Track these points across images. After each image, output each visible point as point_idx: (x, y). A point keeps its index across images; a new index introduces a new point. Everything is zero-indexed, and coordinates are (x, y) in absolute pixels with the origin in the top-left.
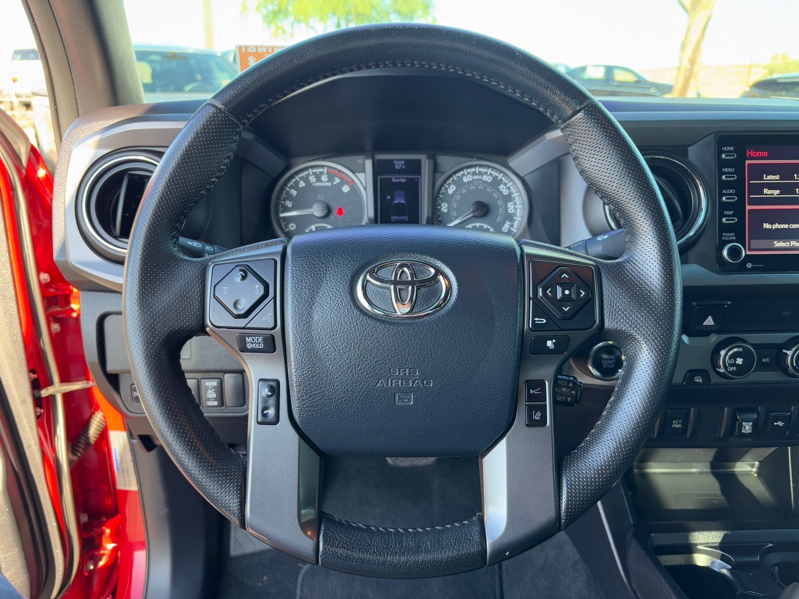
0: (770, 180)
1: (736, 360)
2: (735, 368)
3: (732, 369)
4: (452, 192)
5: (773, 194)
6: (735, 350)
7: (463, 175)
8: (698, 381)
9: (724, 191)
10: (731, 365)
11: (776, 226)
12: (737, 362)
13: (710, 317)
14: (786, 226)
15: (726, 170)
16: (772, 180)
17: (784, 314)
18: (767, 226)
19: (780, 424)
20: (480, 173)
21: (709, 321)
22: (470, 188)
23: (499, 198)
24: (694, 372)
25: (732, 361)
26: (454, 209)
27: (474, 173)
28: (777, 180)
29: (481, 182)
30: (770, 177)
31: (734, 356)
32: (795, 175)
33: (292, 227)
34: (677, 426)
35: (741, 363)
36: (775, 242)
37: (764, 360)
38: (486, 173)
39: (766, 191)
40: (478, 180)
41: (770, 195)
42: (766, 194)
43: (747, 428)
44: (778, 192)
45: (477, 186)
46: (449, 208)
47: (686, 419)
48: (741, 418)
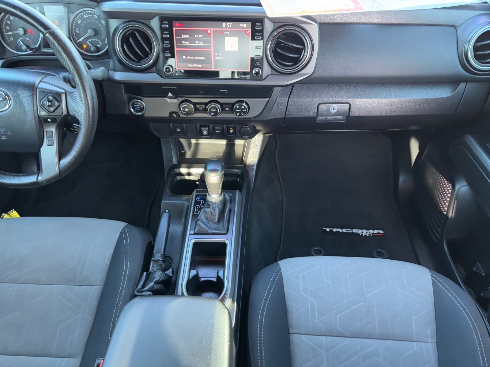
0: (185, 37)
1: (185, 109)
2: (185, 112)
3: (184, 113)
4: (79, 23)
5: (186, 44)
6: (184, 105)
7: (84, 14)
8: (174, 116)
9: (165, 42)
10: (183, 111)
11: (188, 57)
12: (186, 110)
13: (170, 93)
14: (192, 58)
15: (165, 32)
16: (186, 37)
17: (200, 92)
18: (184, 57)
19: (218, 131)
20: (91, 14)
21: (170, 94)
22: (88, 21)
23: (101, 27)
24: (171, 113)
26: (82, 31)
27: (88, 14)
28: (188, 37)
29: (92, 18)
30: (185, 36)
31: (184, 108)
32: (195, 35)
33: (11, 39)
34: (178, 131)
35: (187, 111)
36: (188, 65)
37: (200, 109)
38: (94, 14)
39: (183, 42)
40: (91, 17)
41: (185, 44)
42: (183, 43)
43: (205, 133)
44: (188, 42)
45: (90, 20)
46: (79, 31)
47: (182, 128)
48: (202, 129)
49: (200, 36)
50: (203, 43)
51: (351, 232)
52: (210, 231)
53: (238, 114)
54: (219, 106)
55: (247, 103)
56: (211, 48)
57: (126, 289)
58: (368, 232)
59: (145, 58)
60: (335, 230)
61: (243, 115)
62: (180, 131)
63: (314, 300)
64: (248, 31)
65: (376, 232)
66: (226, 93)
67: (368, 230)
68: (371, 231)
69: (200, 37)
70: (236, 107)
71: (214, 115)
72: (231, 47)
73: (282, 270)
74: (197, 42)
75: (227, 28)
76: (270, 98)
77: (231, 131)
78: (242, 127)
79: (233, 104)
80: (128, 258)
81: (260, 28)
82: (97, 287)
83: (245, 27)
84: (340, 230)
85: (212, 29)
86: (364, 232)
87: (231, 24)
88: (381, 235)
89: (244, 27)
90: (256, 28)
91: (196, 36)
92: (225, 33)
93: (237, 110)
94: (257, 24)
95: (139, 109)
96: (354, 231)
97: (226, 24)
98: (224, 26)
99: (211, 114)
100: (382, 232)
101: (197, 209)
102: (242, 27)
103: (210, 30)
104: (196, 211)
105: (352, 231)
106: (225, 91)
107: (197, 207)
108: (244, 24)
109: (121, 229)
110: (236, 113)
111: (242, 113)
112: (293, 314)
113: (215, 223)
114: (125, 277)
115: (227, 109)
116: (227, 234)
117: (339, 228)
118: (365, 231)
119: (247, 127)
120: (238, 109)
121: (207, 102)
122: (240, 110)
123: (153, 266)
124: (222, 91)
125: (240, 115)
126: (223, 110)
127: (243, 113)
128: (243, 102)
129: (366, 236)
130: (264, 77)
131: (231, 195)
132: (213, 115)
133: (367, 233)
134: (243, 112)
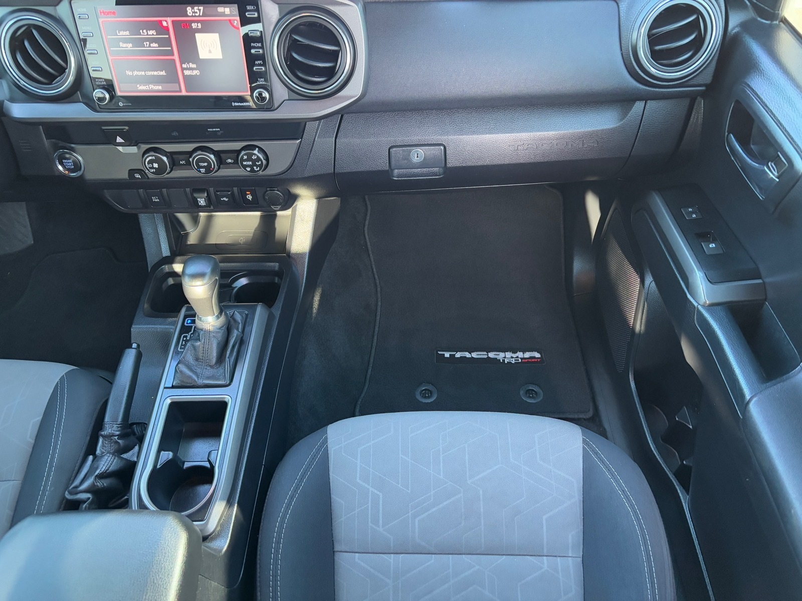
0: (122, 35)
1: (153, 165)
2: (154, 170)
3: (152, 170)
5: (127, 47)
6: (150, 158)
8: (137, 177)
10: (151, 168)
11: (136, 73)
12: (154, 166)
13: (118, 137)
15: (84, 27)
16: (124, 35)
18: (128, 73)
19: (225, 199)
21: (119, 140)
24: (132, 172)
25: (151, 165)
28: (128, 35)
30: (121, 33)
31: (151, 162)
32: (141, 31)
34: (156, 200)
35: (157, 167)
36: (138, 86)
37: (181, 162)
39: (121, 44)
41: (125, 47)
42: (122, 47)
43: (202, 202)
44: (131, 45)
47: (161, 196)
48: (196, 195)
49: (150, 32)
50: (156, 45)
51: (486, 356)
52: (200, 382)
53: (249, 169)
54: (212, 156)
55: (261, 150)
56: (173, 55)
57: (52, 489)
58: (514, 355)
59: (60, 76)
60: (458, 355)
61: (258, 171)
62: (158, 200)
63: (378, 493)
64: (236, 22)
65: (527, 355)
66: (219, 134)
67: (515, 352)
68: (520, 354)
69: (150, 35)
70: (242, 157)
71: (207, 172)
72: (210, 52)
73: (329, 441)
74: (147, 44)
75: (195, 16)
76: (302, 138)
77: (250, 197)
78: (267, 191)
79: (239, 152)
80: (59, 433)
81: (255, 14)
82: (12, 483)
83: (229, 13)
84: (467, 355)
85: (169, 19)
86: (507, 357)
87: (201, 8)
88: (536, 360)
89: (226, 13)
90: (248, 16)
91: (143, 32)
92: (194, 25)
93: (245, 163)
94: (249, 8)
95: (73, 167)
96: (492, 355)
97: (193, 8)
98: (190, 13)
99: (200, 171)
100: (537, 355)
101: (183, 340)
102: (223, 14)
103: (166, 21)
104: (182, 345)
105: (488, 355)
106: (217, 130)
107: (184, 337)
108: (224, 8)
109: (58, 380)
110: (245, 167)
111: (255, 168)
112: (341, 520)
113: (211, 367)
114: (50, 468)
115: (229, 161)
116: (229, 385)
117: (466, 351)
118: (509, 355)
119: (274, 190)
120: (246, 160)
121: (190, 150)
122: (251, 163)
123: (103, 446)
124: (211, 130)
125: (252, 171)
126: (221, 162)
127: (257, 168)
128: (253, 147)
129: (509, 363)
130: (276, 105)
131: (246, 312)
132: (204, 173)
133: (512, 357)
134: (257, 166)
